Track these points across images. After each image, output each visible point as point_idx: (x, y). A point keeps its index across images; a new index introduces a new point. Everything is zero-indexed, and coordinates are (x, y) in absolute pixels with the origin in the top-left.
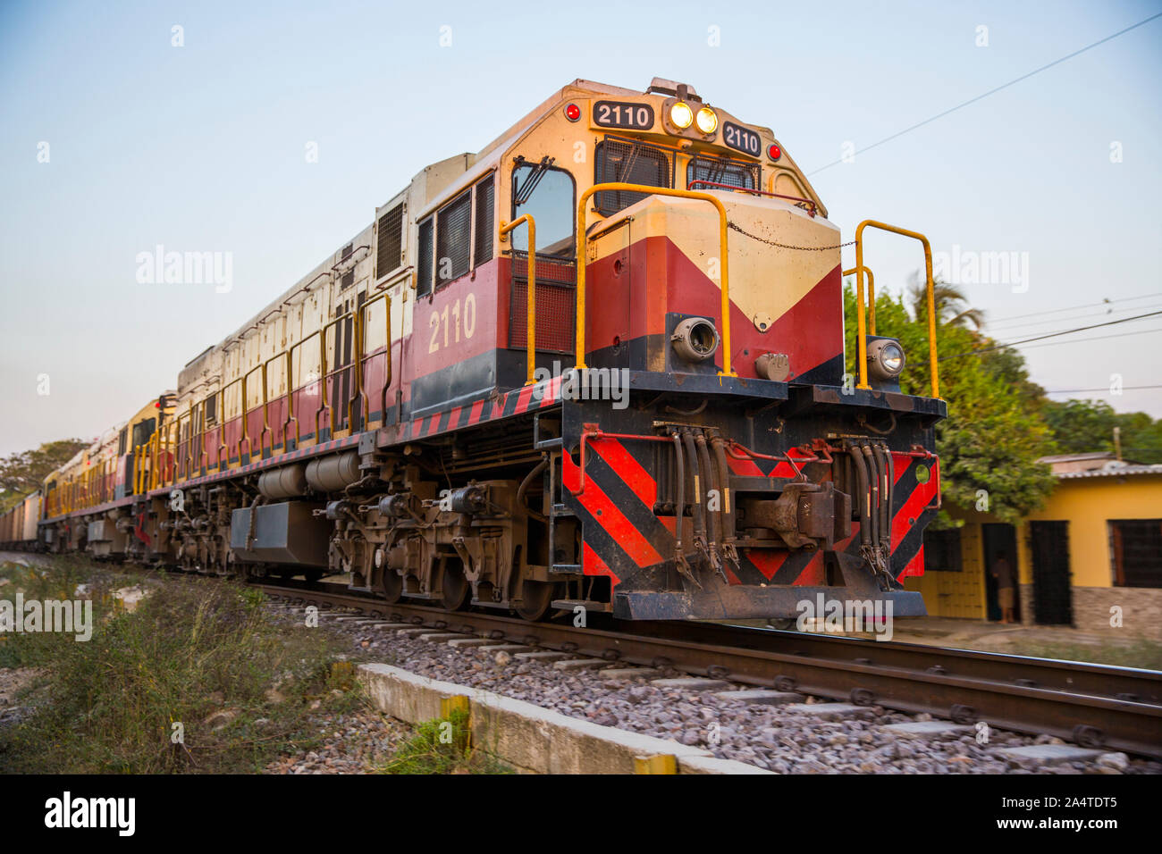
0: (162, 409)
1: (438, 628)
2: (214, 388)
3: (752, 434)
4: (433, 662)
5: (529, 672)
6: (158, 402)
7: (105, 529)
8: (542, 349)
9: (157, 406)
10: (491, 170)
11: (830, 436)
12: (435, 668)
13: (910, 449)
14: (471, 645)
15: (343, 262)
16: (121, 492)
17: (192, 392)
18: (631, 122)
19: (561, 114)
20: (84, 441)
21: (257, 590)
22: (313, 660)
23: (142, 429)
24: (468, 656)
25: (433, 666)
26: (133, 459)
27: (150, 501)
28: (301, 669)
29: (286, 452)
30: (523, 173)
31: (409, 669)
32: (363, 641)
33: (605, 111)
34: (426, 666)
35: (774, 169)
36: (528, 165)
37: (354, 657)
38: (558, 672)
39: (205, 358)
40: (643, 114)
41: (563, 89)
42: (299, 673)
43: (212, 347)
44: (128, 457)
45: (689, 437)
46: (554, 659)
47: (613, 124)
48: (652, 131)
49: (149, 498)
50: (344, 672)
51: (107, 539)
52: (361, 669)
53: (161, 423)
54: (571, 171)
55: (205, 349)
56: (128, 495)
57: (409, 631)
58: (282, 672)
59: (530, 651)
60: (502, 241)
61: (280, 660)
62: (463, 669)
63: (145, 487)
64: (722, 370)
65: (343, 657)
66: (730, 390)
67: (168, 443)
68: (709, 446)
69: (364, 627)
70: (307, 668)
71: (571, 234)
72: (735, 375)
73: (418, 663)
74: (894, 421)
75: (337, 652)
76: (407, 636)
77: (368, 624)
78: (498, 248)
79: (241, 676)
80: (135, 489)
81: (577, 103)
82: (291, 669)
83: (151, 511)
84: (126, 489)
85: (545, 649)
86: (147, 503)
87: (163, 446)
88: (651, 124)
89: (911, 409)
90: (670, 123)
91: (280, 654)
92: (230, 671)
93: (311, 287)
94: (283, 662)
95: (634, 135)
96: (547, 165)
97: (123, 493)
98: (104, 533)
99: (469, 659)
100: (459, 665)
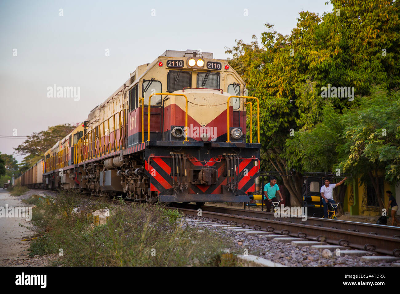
0: (85, 127)
1: (284, 234)
2: (98, 124)
3: (200, 155)
4: (283, 255)
5: (345, 263)
6: (83, 124)
7: (66, 178)
8: (152, 132)
9: (83, 126)
10: (137, 83)
11: (224, 154)
12: (284, 259)
13: (251, 157)
14: (306, 245)
15: (124, 89)
16: (70, 163)
17: (92, 124)
18: (177, 66)
19: (157, 66)
20: (72, 125)
21: (175, 210)
22: (210, 253)
23: (78, 136)
24: (304, 252)
25: (283, 257)
26: (74, 149)
27: (79, 167)
28: (203, 257)
29: (109, 153)
30: (146, 84)
31: (268, 259)
32: (239, 241)
33: (170, 63)
34: (279, 257)
35: (226, 73)
36: (147, 81)
37: (234, 251)
38: (364, 263)
39: (95, 111)
40: (181, 63)
41: (159, 57)
42: (202, 260)
43: (97, 106)
44: (72, 148)
45: (177, 157)
46: (360, 255)
47: (172, 66)
48: (184, 68)
49: (78, 166)
50: (229, 260)
51: (67, 182)
52: (239, 258)
53: (85, 133)
54: (160, 81)
55: (95, 107)
56: (73, 164)
57: (266, 236)
58: (192, 259)
59: (345, 249)
60: (140, 103)
61: (191, 252)
62: (302, 259)
63: (77, 161)
64: (185, 140)
65: (227, 251)
66: (186, 145)
67: (86, 143)
68: (182, 159)
69: (239, 233)
70: (207, 257)
71: (161, 98)
72: (188, 141)
73: (273, 256)
74: (241, 150)
75: (224, 248)
76: (266, 238)
77: (241, 231)
78: (139, 105)
79: (169, 261)
80: (75, 162)
81: (162, 61)
82: (197, 257)
83: (79, 171)
84: (72, 162)
85: (354, 248)
86: (78, 168)
87: (85, 144)
88: (183, 66)
89: (245, 147)
90: (188, 65)
91: (191, 248)
92: (163, 258)
93: (119, 94)
94: (193, 253)
95: (179, 69)
96: (153, 80)
97: (71, 163)
98: (66, 180)
99: (305, 254)
100: (299, 258)
